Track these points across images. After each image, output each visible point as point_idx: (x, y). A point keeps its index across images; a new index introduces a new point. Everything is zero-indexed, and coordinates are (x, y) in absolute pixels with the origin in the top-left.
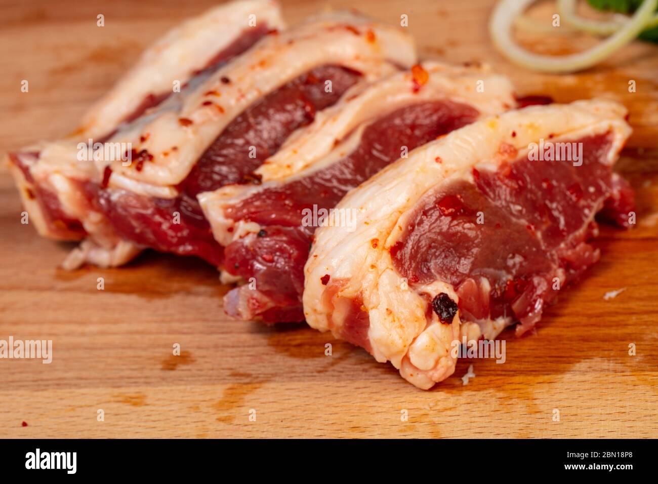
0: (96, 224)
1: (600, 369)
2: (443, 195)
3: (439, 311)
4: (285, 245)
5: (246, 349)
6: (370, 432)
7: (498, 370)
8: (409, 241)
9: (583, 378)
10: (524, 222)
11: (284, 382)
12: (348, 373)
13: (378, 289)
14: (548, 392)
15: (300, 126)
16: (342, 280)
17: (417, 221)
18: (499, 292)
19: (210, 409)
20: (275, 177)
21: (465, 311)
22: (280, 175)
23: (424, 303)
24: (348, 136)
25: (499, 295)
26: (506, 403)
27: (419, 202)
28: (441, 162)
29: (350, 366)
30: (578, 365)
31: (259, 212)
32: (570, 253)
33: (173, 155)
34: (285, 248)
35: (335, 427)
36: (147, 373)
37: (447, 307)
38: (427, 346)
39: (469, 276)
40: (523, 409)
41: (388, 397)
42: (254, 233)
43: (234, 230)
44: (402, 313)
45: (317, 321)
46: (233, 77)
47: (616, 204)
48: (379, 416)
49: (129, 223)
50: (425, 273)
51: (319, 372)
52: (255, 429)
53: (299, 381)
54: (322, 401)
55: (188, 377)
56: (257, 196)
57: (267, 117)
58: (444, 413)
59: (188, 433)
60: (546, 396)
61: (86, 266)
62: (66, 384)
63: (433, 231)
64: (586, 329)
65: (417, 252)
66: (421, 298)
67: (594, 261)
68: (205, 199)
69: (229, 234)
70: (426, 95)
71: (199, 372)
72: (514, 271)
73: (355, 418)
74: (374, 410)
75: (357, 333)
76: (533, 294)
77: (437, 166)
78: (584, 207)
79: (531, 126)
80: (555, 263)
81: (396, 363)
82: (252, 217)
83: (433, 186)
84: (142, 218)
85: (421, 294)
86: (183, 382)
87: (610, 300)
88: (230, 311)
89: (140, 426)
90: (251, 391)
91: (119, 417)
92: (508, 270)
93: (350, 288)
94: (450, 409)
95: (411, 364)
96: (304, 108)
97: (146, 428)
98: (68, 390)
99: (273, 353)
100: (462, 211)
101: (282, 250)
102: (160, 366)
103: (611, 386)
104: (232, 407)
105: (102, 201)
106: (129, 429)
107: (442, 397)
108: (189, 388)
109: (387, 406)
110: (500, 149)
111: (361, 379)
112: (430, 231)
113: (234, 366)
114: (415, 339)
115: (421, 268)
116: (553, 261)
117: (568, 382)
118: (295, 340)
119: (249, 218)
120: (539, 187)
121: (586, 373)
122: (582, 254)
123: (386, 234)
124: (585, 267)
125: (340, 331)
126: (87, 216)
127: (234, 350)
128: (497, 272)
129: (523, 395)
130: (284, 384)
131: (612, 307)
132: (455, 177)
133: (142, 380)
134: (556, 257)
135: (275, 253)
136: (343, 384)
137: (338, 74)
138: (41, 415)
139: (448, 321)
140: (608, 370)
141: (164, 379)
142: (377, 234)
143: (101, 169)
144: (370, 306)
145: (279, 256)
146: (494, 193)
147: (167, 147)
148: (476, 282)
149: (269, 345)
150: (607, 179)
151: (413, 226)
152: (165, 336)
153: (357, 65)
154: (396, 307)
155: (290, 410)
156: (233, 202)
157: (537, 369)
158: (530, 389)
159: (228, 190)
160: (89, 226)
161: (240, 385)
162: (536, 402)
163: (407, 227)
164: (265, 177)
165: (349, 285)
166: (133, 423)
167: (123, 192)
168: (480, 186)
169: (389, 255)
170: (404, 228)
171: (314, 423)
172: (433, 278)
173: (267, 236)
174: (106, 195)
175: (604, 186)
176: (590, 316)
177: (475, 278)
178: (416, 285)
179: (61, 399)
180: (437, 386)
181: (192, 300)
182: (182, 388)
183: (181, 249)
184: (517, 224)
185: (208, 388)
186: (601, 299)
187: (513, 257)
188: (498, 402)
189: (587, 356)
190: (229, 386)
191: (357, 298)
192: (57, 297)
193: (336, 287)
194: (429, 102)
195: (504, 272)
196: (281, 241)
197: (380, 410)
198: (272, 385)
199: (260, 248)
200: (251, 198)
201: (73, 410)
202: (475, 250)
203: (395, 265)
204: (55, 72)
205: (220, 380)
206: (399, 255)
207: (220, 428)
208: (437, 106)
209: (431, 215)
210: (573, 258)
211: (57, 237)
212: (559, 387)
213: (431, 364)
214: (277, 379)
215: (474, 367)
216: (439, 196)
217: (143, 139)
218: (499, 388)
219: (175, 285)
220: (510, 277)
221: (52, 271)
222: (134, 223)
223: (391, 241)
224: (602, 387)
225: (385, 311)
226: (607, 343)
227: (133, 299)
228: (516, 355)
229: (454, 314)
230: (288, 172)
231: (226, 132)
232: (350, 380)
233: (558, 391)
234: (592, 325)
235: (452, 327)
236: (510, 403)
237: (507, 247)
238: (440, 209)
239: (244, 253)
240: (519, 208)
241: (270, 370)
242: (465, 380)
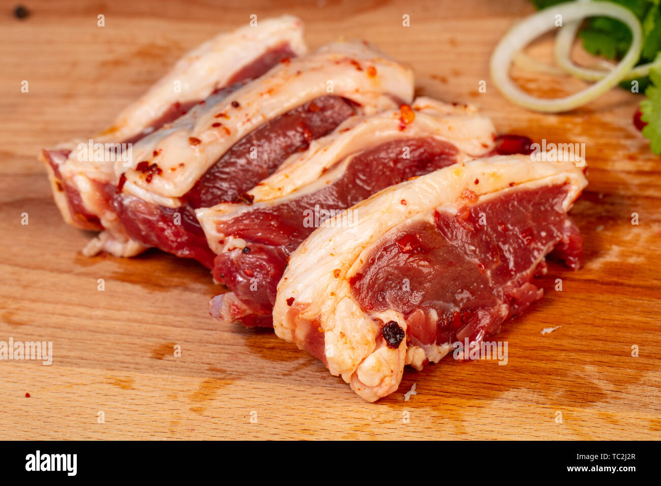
0: (111, 221)
1: (525, 399)
2: (404, 234)
3: (387, 337)
4: (264, 263)
5: (226, 347)
6: (317, 435)
7: (437, 391)
8: (368, 273)
9: (508, 406)
10: (476, 261)
11: (252, 381)
12: (308, 379)
13: (335, 314)
14: (476, 415)
15: (297, 150)
16: (303, 305)
17: (377, 257)
18: (446, 322)
19: (187, 398)
20: (266, 198)
21: (413, 337)
22: (271, 197)
23: (376, 328)
24: (336, 165)
25: (446, 324)
26: (438, 422)
27: (382, 239)
28: (405, 204)
29: (311, 373)
30: (506, 393)
31: (247, 230)
32: (515, 291)
33: (179, 170)
34: (264, 265)
35: (289, 428)
36: (138, 359)
37: (395, 334)
38: (373, 367)
39: (419, 306)
40: (452, 429)
41: (338, 405)
42: (240, 249)
43: (225, 243)
44: (354, 336)
45: (283, 333)
46: (242, 102)
47: (566, 248)
48: (328, 421)
49: (137, 225)
50: (380, 302)
51: (285, 375)
52: (220, 422)
53: (266, 381)
54: (281, 402)
55: (172, 367)
56: (248, 215)
57: (269, 139)
58: (383, 425)
59: (164, 419)
60: (474, 419)
61: (102, 254)
62: (68, 362)
63: (391, 265)
64: (521, 360)
65: (374, 283)
66: (374, 323)
67: (538, 298)
68: (202, 214)
69: (220, 245)
70: (412, 132)
71: (182, 364)
72: (461, 305)
73: (308, 421)
74: (324, 416)
75: (316, 348)
76: (477, 325)
77: (402, 208)
78: (534, 249)
79: (494, 175)
80: (500, 299)
81: (346, 378)
82: (240, 234)
83: (396, 225)
84: (147, 222)
85: (375, 320)
86: (167, 372)
87: (547, 336)
88: (215, 313)
89: (124, 408)
90: (223, 386)
91: (108, 397)
92: (456, 303)
93: (310, 313)
94: (390, 422)
95: (359, 381)
96: (303, 134)
97: (130, 411)
98: (69, 368)
99: (248, 353)
100: (419, 249)
101: (261, 267)
102: (150, 355)
103: (531, 416)
104: (204, 400)
105: (116, 204)
106: (115, 410)
107: (385, 410)
108: (170, 377)
109: (336, 413)
110: (462, 194)
111: (318, 386)
112: (388, 265)
113: (213, 361)
114: (363, 359)
115: (377, 297)
116: (499, 297)
117: (495, 409)
118: (269, 342)
119: (238, 234)
120: (495, 230)
121: (512, 402)
122: (526, 292)
123: (348, 266)
124: (528, 304)
125: (303, 344)
126: (104, 214)
127: (216, 346)
128: (446, 304)
129: (454, 416)
130: (253, 383)
131: (547, 342)
132: (418, 218)
133: (133, 366)
134: (502, 294)
135: (255, 269)
136: (302, 388)
137: (338, 105)
138: (43, 388)
139: (395, 346)
140: (531, 401)
141: (151, 367)
142: (340, 266)
143: (118, 175)
144: (327, 329)
145: (258, 272)
146: (452, 234)
147: (175, 163)
148: (425, 313)
149: (246, 345)
150: (559, 225)
151: (373, 260)
152: (159, 327)
153: (356, 97)
154: (349, 331)
155: (253, 407)
156: (224, 219)
157: (471, 393)
158: (461, 411)
159: (222, 207)
160: (104, 223)
161: (215, 379)
162: (464, 424)
163: (368, 260)
164: (257, 198)
165: (308, 309)
166: (119, 404)
167: (134, 198)
168: (439, 227)
169: (349, 285)
170: (364, 262)
171: (271, 421)
172: (386, 307)
173: (249, 253)
174: (119, 199)
175: (556, 232)
176: (526, 349)
177: (425, 309)
178: (371, 311)
179: (62, 375)
180: (381, 401)
181: (187, 295)
182: (165, 376)
183: (179, 253)
184: (469, 263)
185: (187, 379)
186: (538, 334)
187: (462, 292)
188: (432, 420)
189: (516, 386)
190: (206, 379)
191: (315, 321)
192: (72, 280)
193: (298, 310)
194: (413, 139)
195: (452, 305)
196: (262, 259)
197: (329, 416)
198: (242, 383)
199: (243, 263)
200: (242, 217)
201: (70, 386)
202: (427, 285)
203: (353, 293)
204: (104, 64)
205: (199, 373)
206: (357, 285)
207: (191, 417)
208: (420, 143)
209: (391, 251)
210: (517, 296)
211: (78, 226)
212: (486, 412)
213: (376, 381)
214: (247, 377)
215: (417, 385)
216: (400, 234)
217: (156, 154)
218: (434, 407)
219: (176, 280)
220: (457, 310)
221: (73, 255)
222: (141, 227)
223: (351, 273)
224: (523, 416)
225: (339, 334)
226: (535, 376)
227: (138, 289)
228: (454, 378)
229: (401, 340)
230: (278, 194)
231: (231, 151)
232: (309, 385)
233: (485, 415)
234: (526, 357)
235: (399, 351)
236: (441, 422)
237: (457, 283)
238: (399, 246)
239: (230, 266)
240: (473, 248)
241: (242, 368)
242: (407, 397)
